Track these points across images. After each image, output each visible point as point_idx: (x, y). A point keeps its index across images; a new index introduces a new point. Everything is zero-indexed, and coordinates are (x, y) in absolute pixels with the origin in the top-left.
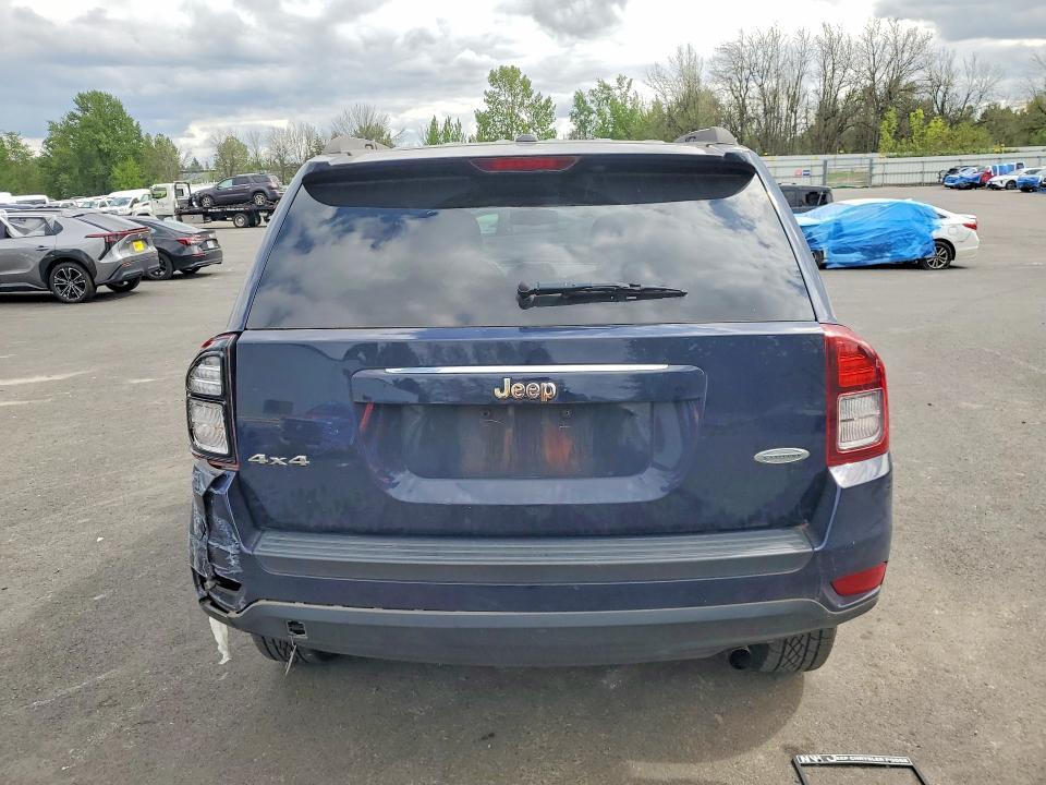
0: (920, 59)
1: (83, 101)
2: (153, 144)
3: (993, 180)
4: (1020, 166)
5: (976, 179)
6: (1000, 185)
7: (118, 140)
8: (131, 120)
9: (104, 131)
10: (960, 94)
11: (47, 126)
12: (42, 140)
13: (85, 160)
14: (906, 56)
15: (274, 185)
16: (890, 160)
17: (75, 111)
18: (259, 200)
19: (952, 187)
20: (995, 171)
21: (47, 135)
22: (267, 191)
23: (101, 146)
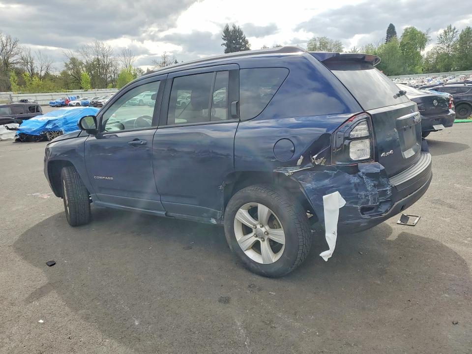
0: (15, 50)
3: (70, 103)
4: (78, 97)
5: (63, 102)
6: (73, 104)
10: (38, 67)
14: (8, 48)
16: (19, 95)
19: (53, 106)
20: (70, 99)
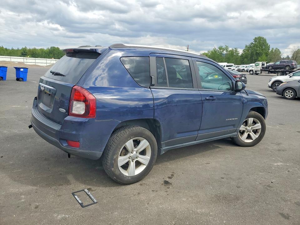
1: (256, 40)
2: (274, 51)
7: (262, 50)
8: (268, 44)
9: (259, 47)
11: (245, 46)
12: (243, 50)
13: (252, 55)
15: (294, 64)
17: (253, 42)
18: (287, 68)
21: (244, 48)
22: (291, 65)
23: (257, 51)
